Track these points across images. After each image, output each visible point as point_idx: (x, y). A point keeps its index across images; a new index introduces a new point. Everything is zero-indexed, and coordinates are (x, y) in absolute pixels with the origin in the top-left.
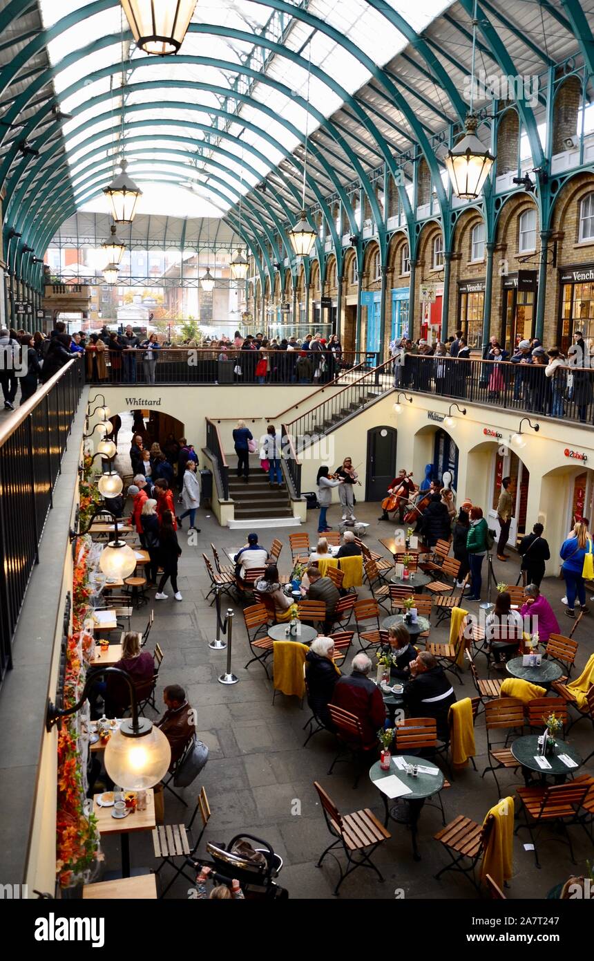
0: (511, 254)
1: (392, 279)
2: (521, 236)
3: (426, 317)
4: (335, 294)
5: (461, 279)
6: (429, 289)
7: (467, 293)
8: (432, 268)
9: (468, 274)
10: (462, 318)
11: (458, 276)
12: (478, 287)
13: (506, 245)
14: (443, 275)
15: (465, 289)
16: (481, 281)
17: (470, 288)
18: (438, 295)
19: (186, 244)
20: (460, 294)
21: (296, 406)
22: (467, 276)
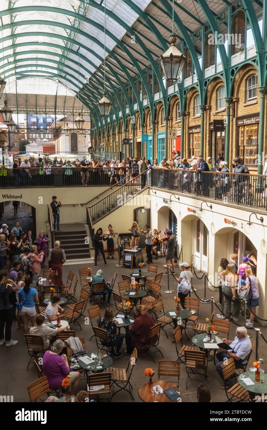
0: (213, 111)
1: (158, 127)
2: (219, 101)
3: (174, 147)
4: (131, 136)
5: (190, 126)
6: (173, 132)
7: (193, 133)
8: (176, 120)
9: (193, 123)
10: (191, 148)
11: (188, 124)
12: (198, 130)
13: (211, 106)
14: (181, 124)
15: (192, 131)
16: (198, 126)
17: (194, 131)
18: (178, 135)
19: (57, 110)
20: (189, 134)
21: (97, 197)
22: (192, 124)
